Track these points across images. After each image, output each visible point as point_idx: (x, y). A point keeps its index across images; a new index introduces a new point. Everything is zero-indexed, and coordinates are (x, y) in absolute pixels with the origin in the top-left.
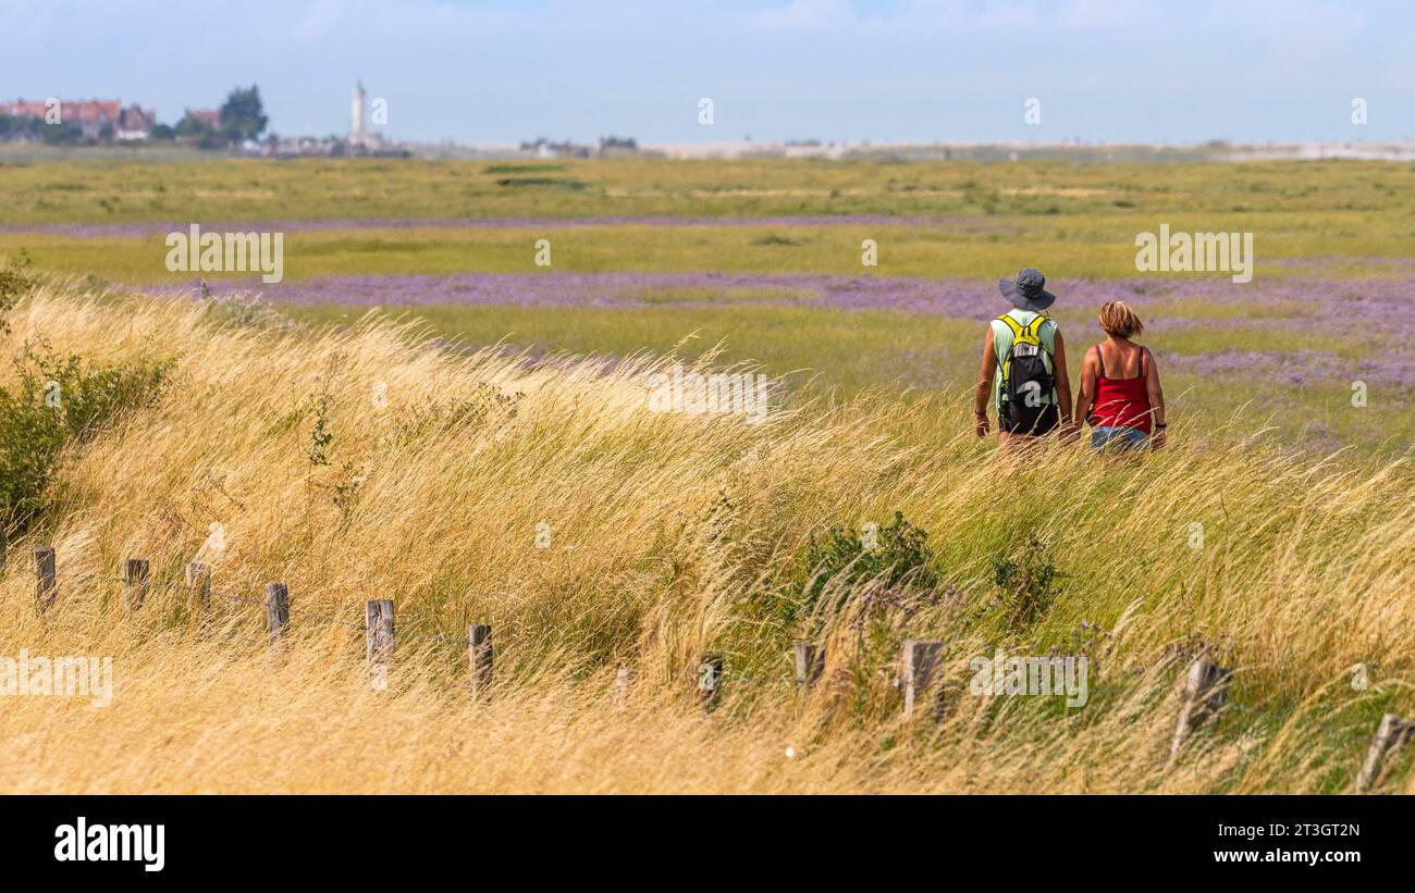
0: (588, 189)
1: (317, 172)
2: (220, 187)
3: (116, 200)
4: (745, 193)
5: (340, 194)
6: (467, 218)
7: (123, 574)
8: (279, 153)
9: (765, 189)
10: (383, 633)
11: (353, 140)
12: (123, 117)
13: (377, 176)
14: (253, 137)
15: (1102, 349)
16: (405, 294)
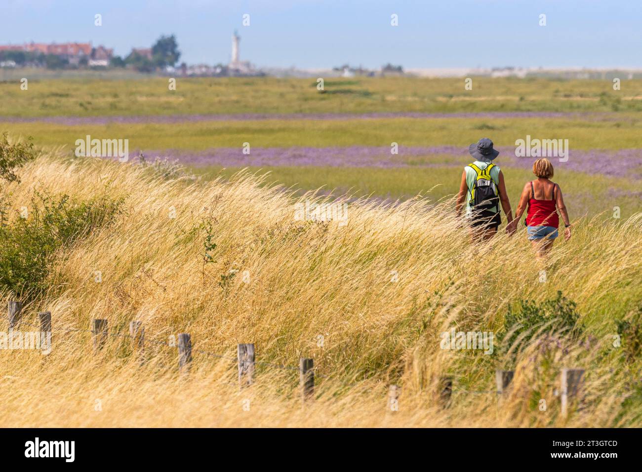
0: (374, 96)
1: (211, 85)
2: (152, 95)
3: (89, 103)
4: (467, 99)
5: (224, 99)
6: (301, 114)
7: (92, 327)
8: (186, 75)
9: (480, 96)
10: (248, 364)
11: (232, 66)
12: (94, 54)
13: (247, 88)
14: (172, 64)
15: (533, 183)
16: (263, 159)
